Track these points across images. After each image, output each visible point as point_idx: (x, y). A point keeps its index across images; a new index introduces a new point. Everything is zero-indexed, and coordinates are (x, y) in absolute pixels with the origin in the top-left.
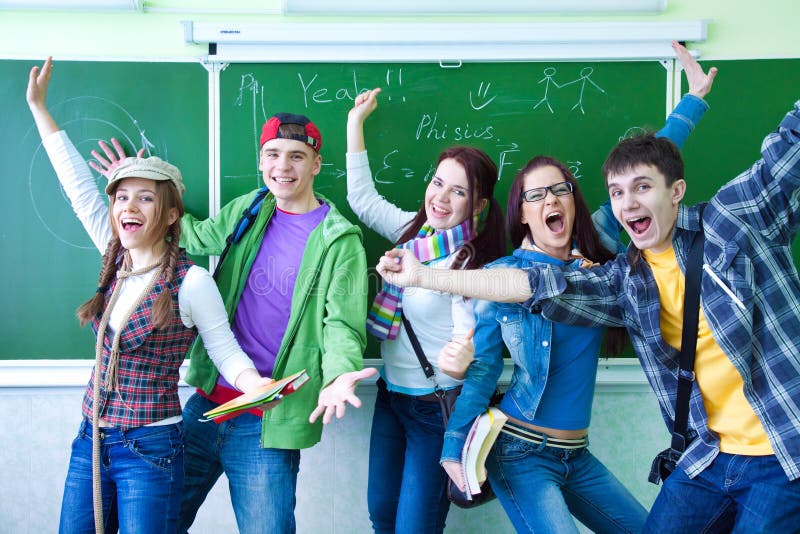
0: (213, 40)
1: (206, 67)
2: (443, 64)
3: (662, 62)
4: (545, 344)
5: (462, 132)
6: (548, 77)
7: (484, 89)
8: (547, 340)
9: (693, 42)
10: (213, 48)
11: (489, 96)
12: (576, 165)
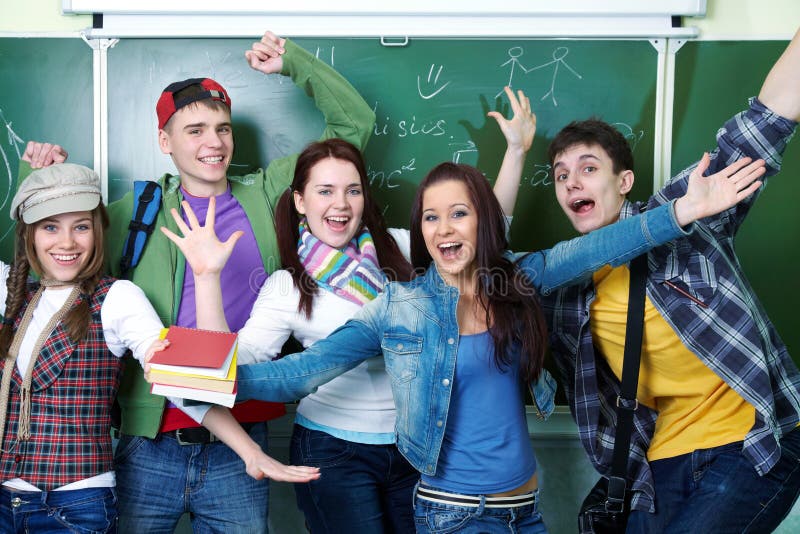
0: (98, 9)
1: (90, 43)
2: (385, 41)
3: (652, 41)
4: (446, 381)
5: (407, 127)
6: (514, 59)
7: (434, 73)
8: (449, 377)
9: (691, 17)
10: (98, 20)
11: (440, 83)
12: (545, 169)
